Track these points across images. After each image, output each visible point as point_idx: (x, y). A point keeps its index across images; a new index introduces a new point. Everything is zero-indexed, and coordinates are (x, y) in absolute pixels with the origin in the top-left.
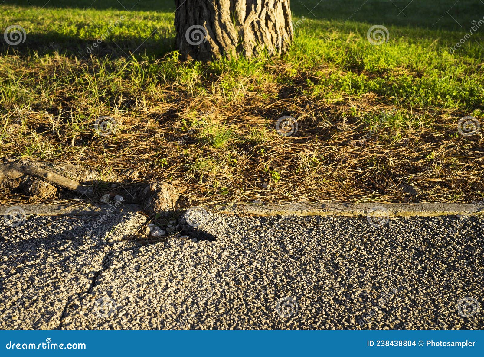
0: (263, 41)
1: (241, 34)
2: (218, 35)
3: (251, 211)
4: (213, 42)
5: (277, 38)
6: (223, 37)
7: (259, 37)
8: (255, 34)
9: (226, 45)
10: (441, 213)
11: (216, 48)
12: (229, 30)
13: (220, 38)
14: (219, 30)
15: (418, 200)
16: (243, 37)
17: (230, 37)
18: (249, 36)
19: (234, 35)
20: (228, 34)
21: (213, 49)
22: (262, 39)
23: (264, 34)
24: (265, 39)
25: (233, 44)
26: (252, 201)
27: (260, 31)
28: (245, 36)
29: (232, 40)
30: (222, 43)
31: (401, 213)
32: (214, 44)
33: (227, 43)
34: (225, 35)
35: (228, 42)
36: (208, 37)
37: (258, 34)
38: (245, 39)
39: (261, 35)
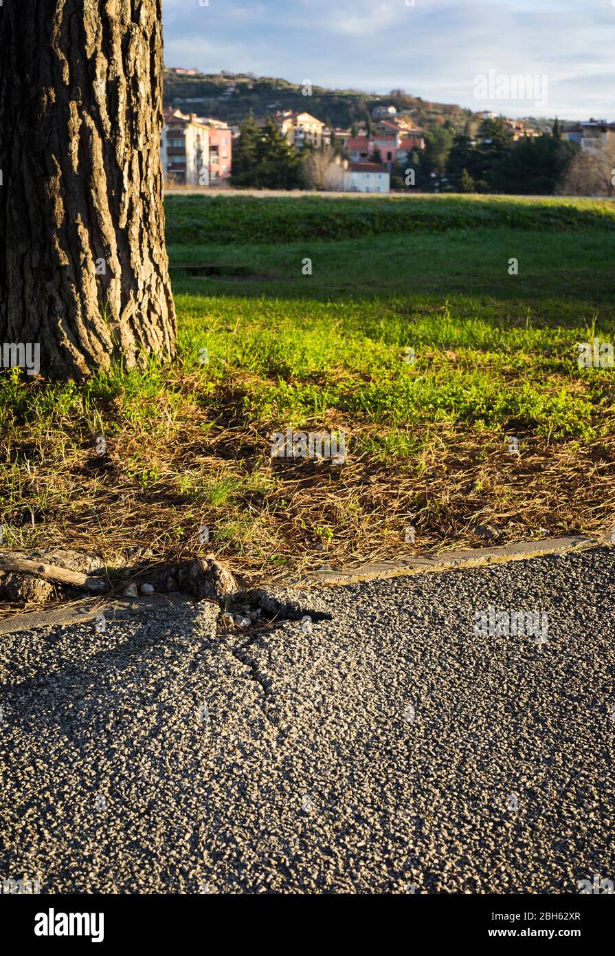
0: (148, 344)
1: (117, 334)
2: (83, 339)
3: (327, 581)
4: (75, 349)
5: (164, 337)
6: (90, 341)
7: (141, 338)
8: (135, 333)
9: (96, 353)
10: (536, 553)
11: (80, 359)
12: (99, 330)
13: (86, 344)
14: (83, 331)
15: (499, 541)
16: (120, 339)
17: (101, 341)
18: (128, 339)
19: (107, 336)
20: (99, 336)
21: (76, 359)
22: (146, 340)
23: (148, 333)
24: (150, 340)
25: (106, 350)
26: (318, 568)
27: (143, 329)
28: (123, 337)
29: (104, 346)
30: (90, 350)
31: (495, 558)
32: (76, 353)
33: (97, 349)
34: (93, 338)
35: (99, 347)
36: (67, 343)
37: (140, 333)
38: (123, 342)
39: (145, 334)
